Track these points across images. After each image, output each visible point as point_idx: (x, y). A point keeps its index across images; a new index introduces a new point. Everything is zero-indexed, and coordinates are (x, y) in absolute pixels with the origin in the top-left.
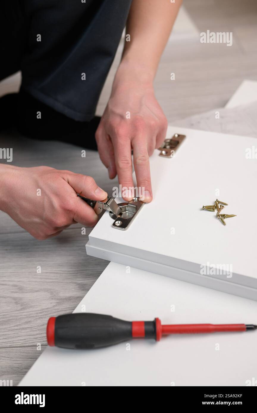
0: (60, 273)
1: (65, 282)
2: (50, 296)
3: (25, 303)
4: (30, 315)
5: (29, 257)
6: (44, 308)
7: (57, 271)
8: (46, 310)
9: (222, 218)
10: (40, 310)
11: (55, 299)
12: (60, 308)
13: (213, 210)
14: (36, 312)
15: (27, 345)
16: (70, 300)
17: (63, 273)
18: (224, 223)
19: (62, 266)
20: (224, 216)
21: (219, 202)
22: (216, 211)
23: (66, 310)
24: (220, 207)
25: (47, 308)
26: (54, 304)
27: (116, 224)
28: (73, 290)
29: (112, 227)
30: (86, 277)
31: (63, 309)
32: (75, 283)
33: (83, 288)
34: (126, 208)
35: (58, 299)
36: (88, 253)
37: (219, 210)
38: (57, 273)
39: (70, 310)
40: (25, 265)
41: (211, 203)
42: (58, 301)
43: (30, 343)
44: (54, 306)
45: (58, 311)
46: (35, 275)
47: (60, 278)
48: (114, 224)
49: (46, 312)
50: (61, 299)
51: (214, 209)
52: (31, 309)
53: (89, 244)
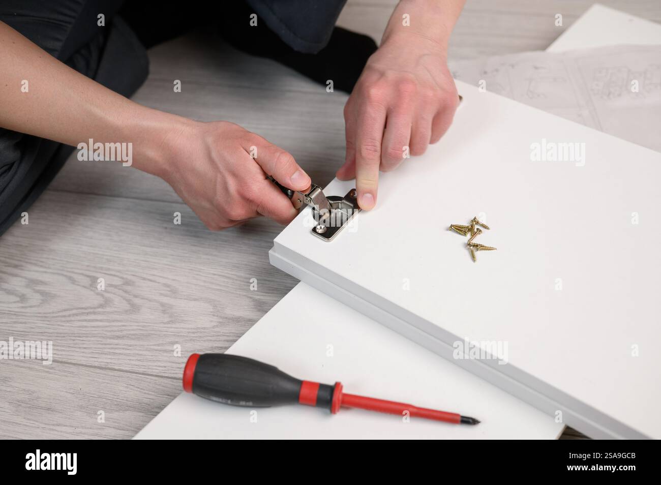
0: (233, 279)
1: (237, 294)
2: (212, 310)
3: (175, 314)
4: (179, 333)
5: (195, 246)
6: (199, 326)
7: (229, 274)
8: (203, 330)
9: (473, 247)
10: (194, 329)
11: (217, 316)
12: (222, 332)
13: (465, 234)
14: (188, 331)
15: (166, 375)
16: (239, 322)
17: (236, 280)
18: (473, 257)
19: (238, 267)
20: (476, 246)
21: (477, 223)
22: (469, 235)
23: (228, 336)
24: (476, 230)
25: (205, 328)
26: (215, 324)
27: (317, 230)
28: (246, 307)
29: (311, 233)
30: (269, 292)
31: (225, 333)
32: (251, 298)
33: (259, 308)
34: (339, 205)
35: (221, 317)
36: (273, 262)
37: (474, 235)
38: (229, 278)
39: (234, 336)
40: (187, 257)
41: (465, 223)
42: (221, 320)
43: (171, 373)
44: (214, 327)
45: (218, 336)
46: (197, 275)
47: (231, 286)
48: (314, 230)
49: (201, 332)
50: (226, 318)
51: (465, 232)
52: (182, 325)
53: (275, 251)
